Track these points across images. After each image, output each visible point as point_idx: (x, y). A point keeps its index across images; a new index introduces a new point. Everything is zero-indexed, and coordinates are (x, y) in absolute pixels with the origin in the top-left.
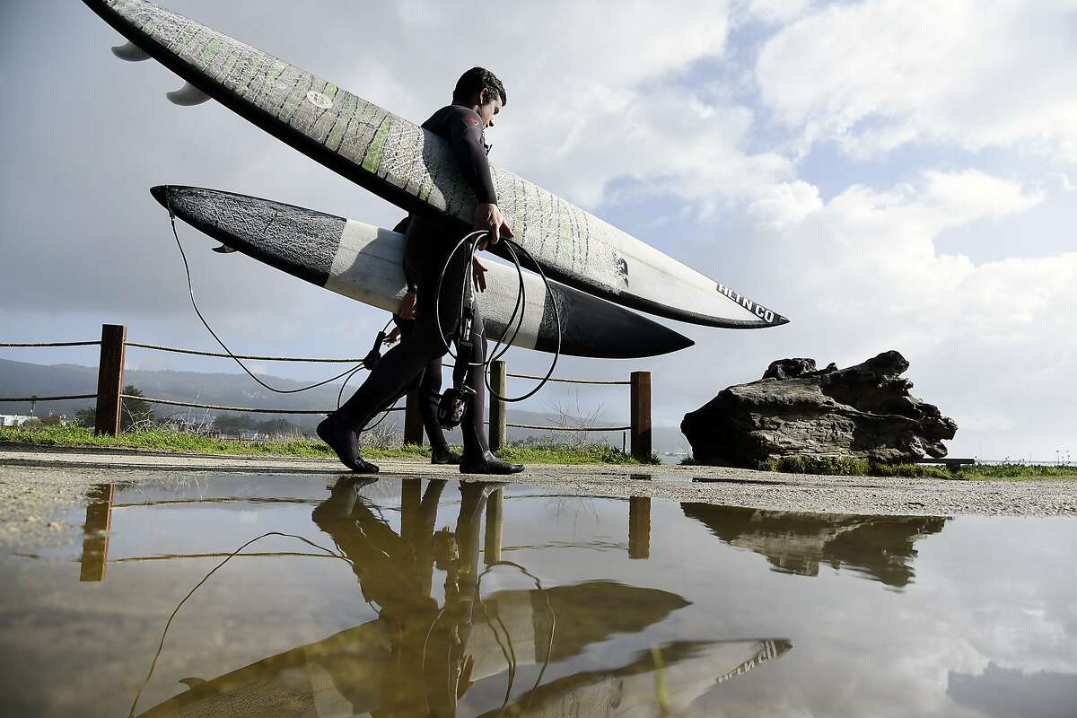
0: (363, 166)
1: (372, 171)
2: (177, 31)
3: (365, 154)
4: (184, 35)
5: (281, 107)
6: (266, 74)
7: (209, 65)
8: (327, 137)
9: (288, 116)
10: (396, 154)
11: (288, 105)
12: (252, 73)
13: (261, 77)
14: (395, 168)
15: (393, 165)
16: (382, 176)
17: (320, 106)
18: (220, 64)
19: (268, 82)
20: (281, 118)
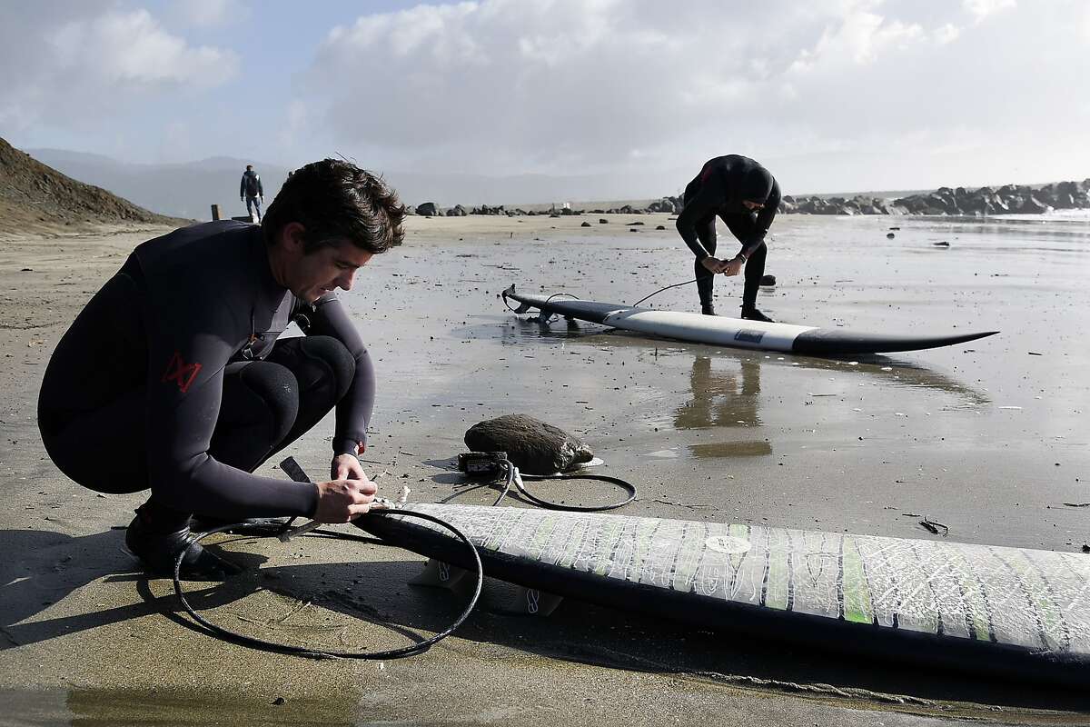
0: (847, 618)
1: (868, 621)
2: (492, 522)
3: (841, 598)
4: (503, 524)
5: (673, 571)
6: (634, 536)
7: (547, 549)
8: (764, 591)
9: (687, 581)
10: (893, 580)
11: (681, 566)
12: (612, 540)
13: (628, 541)
14: (904, 603)
15: (898, 598)
16: (886, 623)
17: (732, 552)
18: (561, 542)
19: (640, 543)
20: (678, 587)
